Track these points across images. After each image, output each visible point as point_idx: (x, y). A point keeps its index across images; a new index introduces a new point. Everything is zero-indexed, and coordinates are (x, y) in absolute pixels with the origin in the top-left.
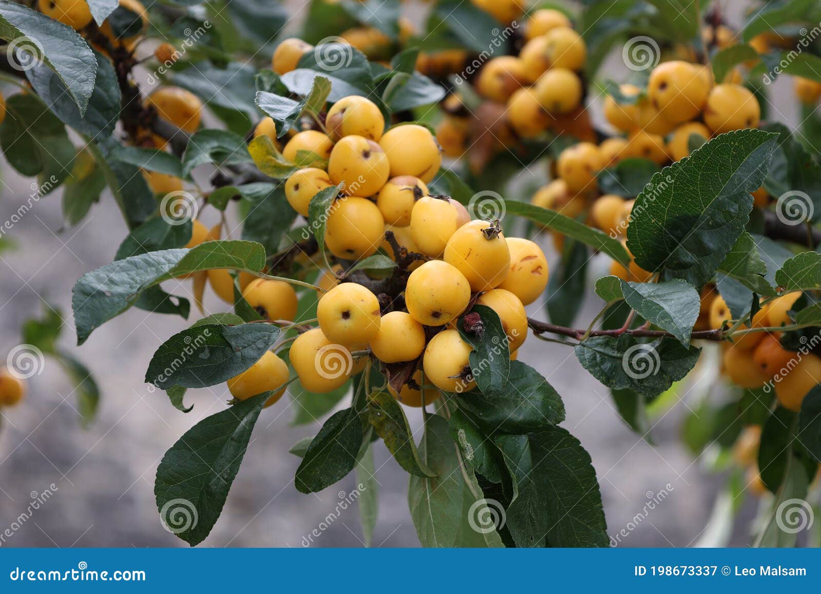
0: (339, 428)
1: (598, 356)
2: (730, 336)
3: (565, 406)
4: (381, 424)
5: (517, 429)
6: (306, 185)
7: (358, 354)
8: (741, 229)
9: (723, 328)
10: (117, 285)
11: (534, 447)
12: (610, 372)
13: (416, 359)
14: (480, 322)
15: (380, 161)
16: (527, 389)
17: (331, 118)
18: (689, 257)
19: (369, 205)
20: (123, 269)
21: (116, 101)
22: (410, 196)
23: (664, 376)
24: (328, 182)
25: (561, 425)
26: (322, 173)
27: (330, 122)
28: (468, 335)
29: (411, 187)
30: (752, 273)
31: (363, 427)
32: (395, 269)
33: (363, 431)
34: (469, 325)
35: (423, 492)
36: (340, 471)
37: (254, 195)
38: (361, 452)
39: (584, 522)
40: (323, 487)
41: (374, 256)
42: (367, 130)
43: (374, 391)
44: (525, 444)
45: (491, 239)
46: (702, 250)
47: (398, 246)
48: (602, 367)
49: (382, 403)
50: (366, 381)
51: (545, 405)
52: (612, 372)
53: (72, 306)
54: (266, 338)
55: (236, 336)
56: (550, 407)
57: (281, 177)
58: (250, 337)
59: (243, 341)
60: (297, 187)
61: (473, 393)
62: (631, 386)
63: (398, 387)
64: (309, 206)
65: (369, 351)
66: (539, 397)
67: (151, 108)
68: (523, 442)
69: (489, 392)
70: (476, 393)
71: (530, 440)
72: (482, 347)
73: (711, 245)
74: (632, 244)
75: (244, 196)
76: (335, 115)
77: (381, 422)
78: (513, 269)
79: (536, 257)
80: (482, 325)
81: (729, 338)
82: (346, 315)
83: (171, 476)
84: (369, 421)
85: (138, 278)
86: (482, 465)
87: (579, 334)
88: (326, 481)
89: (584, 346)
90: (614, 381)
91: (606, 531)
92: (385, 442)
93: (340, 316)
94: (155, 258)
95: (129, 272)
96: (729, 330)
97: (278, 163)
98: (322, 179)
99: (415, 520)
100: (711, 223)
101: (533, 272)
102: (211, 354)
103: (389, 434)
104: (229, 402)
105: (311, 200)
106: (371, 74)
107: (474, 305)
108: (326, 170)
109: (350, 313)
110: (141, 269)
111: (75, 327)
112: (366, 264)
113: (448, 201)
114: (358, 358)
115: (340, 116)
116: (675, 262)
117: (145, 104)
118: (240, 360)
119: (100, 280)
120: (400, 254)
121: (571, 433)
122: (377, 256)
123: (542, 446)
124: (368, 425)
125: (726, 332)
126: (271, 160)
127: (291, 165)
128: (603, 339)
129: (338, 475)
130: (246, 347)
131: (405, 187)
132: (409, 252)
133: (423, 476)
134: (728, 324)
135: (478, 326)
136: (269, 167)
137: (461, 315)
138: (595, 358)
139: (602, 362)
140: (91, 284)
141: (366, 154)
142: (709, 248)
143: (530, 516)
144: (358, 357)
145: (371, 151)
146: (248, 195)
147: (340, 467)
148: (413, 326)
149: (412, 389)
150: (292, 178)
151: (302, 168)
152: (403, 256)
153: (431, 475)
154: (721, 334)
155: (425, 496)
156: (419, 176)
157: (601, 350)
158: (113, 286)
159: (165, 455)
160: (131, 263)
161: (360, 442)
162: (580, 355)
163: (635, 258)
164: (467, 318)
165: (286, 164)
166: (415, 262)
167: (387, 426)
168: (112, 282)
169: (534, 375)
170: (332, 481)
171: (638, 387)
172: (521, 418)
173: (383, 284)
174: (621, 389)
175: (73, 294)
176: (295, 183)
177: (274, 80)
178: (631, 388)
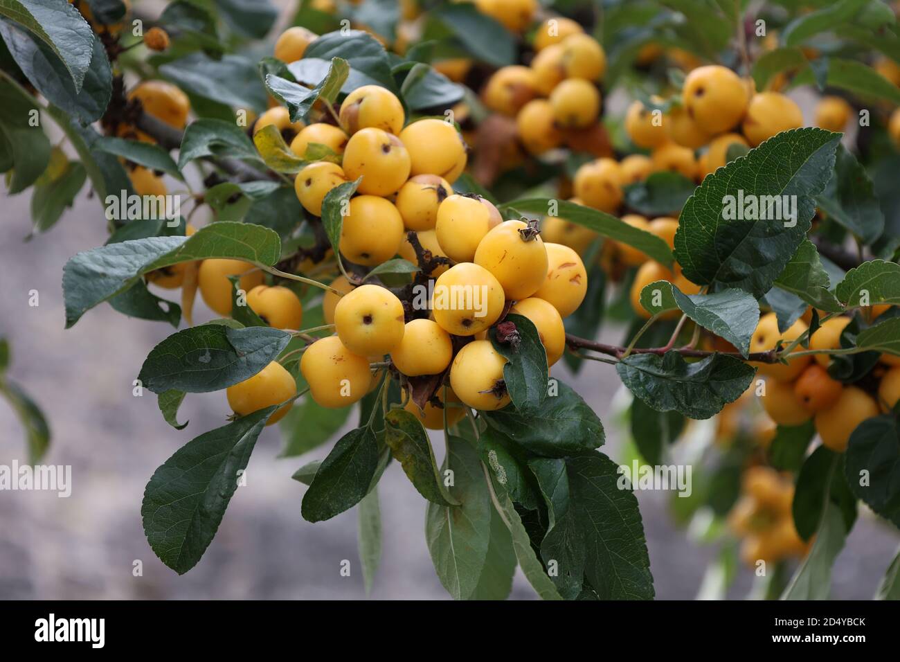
0: (352, 448)
1: (641, 374)
2: (784, 358)
3: (604, 430)
4: (399, 445)
5: (553, 452)
6: (319, 180)
7: (377, 367)
8: (803, 237)
9: (777, 349)
10: (114, 267)
11: (571, 473)
12: (655, 392)
13: (441, 373)
14: (516, 331)
15: (400, 156)
16: (564, 409)
17: (346, 108)
18: (741, 269)
19: (387, 204)
20: (120, 253)
21: (108, 81)
22: (433, 197)
23: (715, 397)
24: (343, 178)
25: (601, 450)
26: (337, 168)
27: (345, 113)
28: (502, 346)
29: (435, 187)
30: (814, 285)
31: (379, 448)
32: (417, 274)
33: (380, 452)
34: (503, 335)
35: (443, 524)
36: (351, 498)
37: (256, 194)
38: (376, 476)
39: (625, 558)
40: (332, 514)
41: (394, 260)
42: (386, 123)
43: (393, 408)
44: (561, 469)
45: (528, 241)
46: (757, 260)
47: (422, 249)
48: (647, 386)
49: (401, 423)
50: (384, 397)
51: (584, 426)
52: (657, 393)
53: (63, 285)
54: (275, 344)
55: (241, 340)
56: (589, 429)
57: (291, 171)
58: (256, 342)
59: (248, 345)
60: (309, 182)
61: (503, 412)
62: (678, 408)
63: (421, 403)
64: (323, 203)
65: (388, 363)
66: (576, 419)
67: (136, 102)
68: (559, 466)
69: (524, 409)
70: (507, 413)
71: (566, 464)
72: (517, 360)
73: (768, 255)
74: (679, 253)
75: (246, 194)
76: (350, 105)
77: (399, 443)
78: (550, 276)
79: (574, 264)
80: (517, 335)
81: (783, 360)
82: (368, 319)
83: (161, 495)
84: (386, 442)
85: (137, 262)
86: (516, 489)
87: (618, 352)
88: (336, 508)
89: (626, 364)
90: (659, 403)
91: (649, 568)
92: (403, 466)
93: (361, 320)
94: (157, 243)
95: (127, 256)
96: (784, 351)
97: (287, 157)
98: (336, 174)
99: (433, 554)
100: (768, 231)
101: (571, 280)
102: (213, 358)
103: (407, 457)
104: (229, 418)
105: (325, 197)
106: (388, 63)
107: (508, 314)
108: (340, 164)
109: (372, 317)
110: (140, 253)
111: (64, 308)
112: (384, 268)
113: (479, 200)
114: (376, 371)
115: (356, 107)
116: (727, 273)
117: (130, 97)
118: (245, 365)
119: (95, 261)
120: (424, 257)
121: (611, 459)
122: (398, 259)
123: (578, 473)
124: (383, 447)
125: (780, 353)
126: (278, 153)
127: (301, 159)
128: (646, 356)
129: (350, 503)
130: (251, 352)
131: (427, 186)
132: (433, 256)
133: (444, 504)
134: (782, 344)
135: (513, 336)
136: (277, 160)
137: (494, 324)
138: (638, 377)
139: (646, 381)
140: (84, 264)
141: (386, 149)
142: (766, 257)
143: (567, 548)
144: (375, 369)
145: (391, 145)
146: (250, 193)
147: (352, 493)
148: (440, 335)
149: (435, 407)
150: (302, 174)
151: (313, 163)
152: (427, 259)
153: (454, 503)
154: (774, 355)
155: (446, 526)
156: (443, 175)
157: (645, 368)
158: (109, 268)
159: (155, 472)
160: (129, 247)
161: (375, 465)
162: (621, 373)
163: (682, 268)
164: (501, 327)
165: (296, 158)
166: (440, 267)
167: (406, 448)
168: (108, 264)
169: (570, 394)
170: (342, 509)
171: (685, 409)
172: (558, 439)
173: (402, 291)
174: (667, 410)
175: (64, 272)
176: (306, 178)
177: (280, 68)
178: (678, 410)
